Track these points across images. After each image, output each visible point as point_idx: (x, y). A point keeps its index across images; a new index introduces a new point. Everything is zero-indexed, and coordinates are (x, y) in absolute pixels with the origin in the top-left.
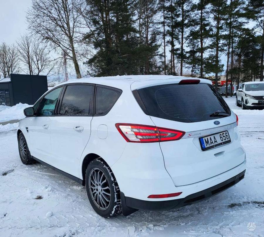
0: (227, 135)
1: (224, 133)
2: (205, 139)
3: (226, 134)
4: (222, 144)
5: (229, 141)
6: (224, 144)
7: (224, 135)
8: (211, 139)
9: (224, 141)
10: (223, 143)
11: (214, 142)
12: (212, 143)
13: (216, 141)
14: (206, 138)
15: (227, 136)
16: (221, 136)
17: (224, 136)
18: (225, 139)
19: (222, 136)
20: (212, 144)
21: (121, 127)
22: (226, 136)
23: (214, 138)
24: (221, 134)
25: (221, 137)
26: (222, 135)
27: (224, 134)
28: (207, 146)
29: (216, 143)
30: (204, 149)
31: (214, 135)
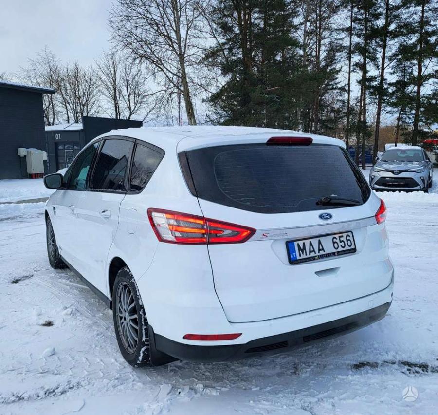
0: (351, 238)
1: (344, 235)
2: (298, 244)
3: (348, 238)
4: (335, 255)
5: (354, 251)
6: (338, 255)
7: (344, 239)
8: (311, 244)
9: (340, 249)
10: (338, 252)
11: (317, 250)
12: (314, 251)
13: (323, 249)
14: (301, 243)
15: (349, 242)
16: (335, 240)
17: (341, 241)
18: (343, 245)
19: (338, 241)
20: (313, 254)
21: (154, 214)
22: (347, 240)
23: (320, 242)
24: (337, 236)
25: (334, 243)
26: (338, 238)
27: (342, 236)
28: (300, 256)
29: (322, 253)
30: (293, 261)
31: (321, 239)
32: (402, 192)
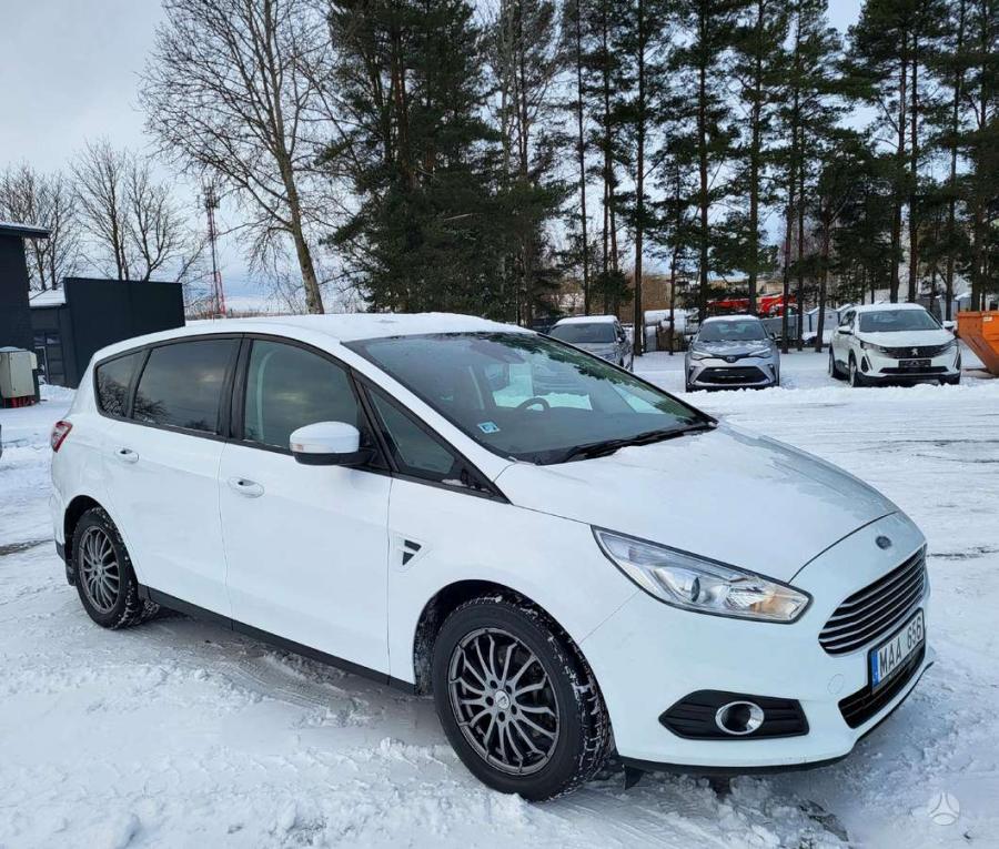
32: (748, 390)
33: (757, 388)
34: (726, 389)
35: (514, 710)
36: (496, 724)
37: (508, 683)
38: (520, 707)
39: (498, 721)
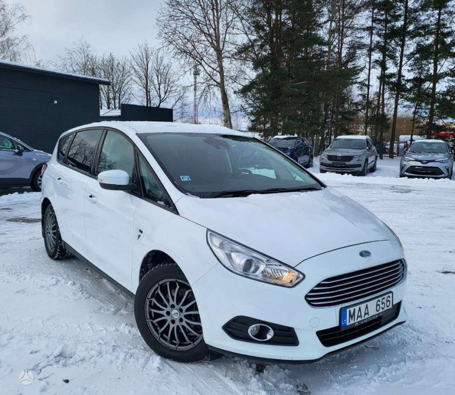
33: (436, 178)
34: (419, 177)
35: (181, 320)
36: (169, 325)
37: (182, 307)
38: (185, 320)
39: (170, 323)
